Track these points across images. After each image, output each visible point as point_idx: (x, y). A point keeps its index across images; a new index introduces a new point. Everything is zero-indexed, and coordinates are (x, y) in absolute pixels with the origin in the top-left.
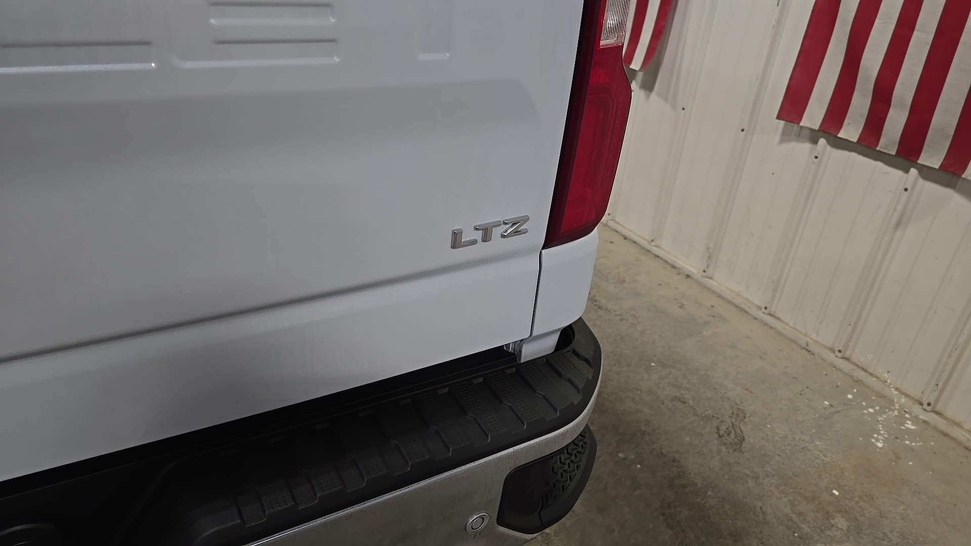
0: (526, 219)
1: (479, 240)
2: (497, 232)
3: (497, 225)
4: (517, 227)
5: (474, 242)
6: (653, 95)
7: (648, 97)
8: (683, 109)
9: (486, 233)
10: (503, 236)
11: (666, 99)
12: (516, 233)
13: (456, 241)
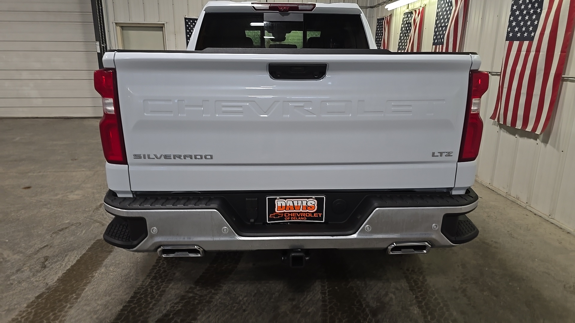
0: (452, 152)
1: (439, 155)
2: (444, 154)
3: (444, 152)
4: (449, 154)
5: (438, 156)
6: (548, 145)
7: (546, 146)
8: (562, 151)
9: (441, 154)
10: (446, 156)
11: (554, 147)
12: (449, 156)
13: (433, 155)
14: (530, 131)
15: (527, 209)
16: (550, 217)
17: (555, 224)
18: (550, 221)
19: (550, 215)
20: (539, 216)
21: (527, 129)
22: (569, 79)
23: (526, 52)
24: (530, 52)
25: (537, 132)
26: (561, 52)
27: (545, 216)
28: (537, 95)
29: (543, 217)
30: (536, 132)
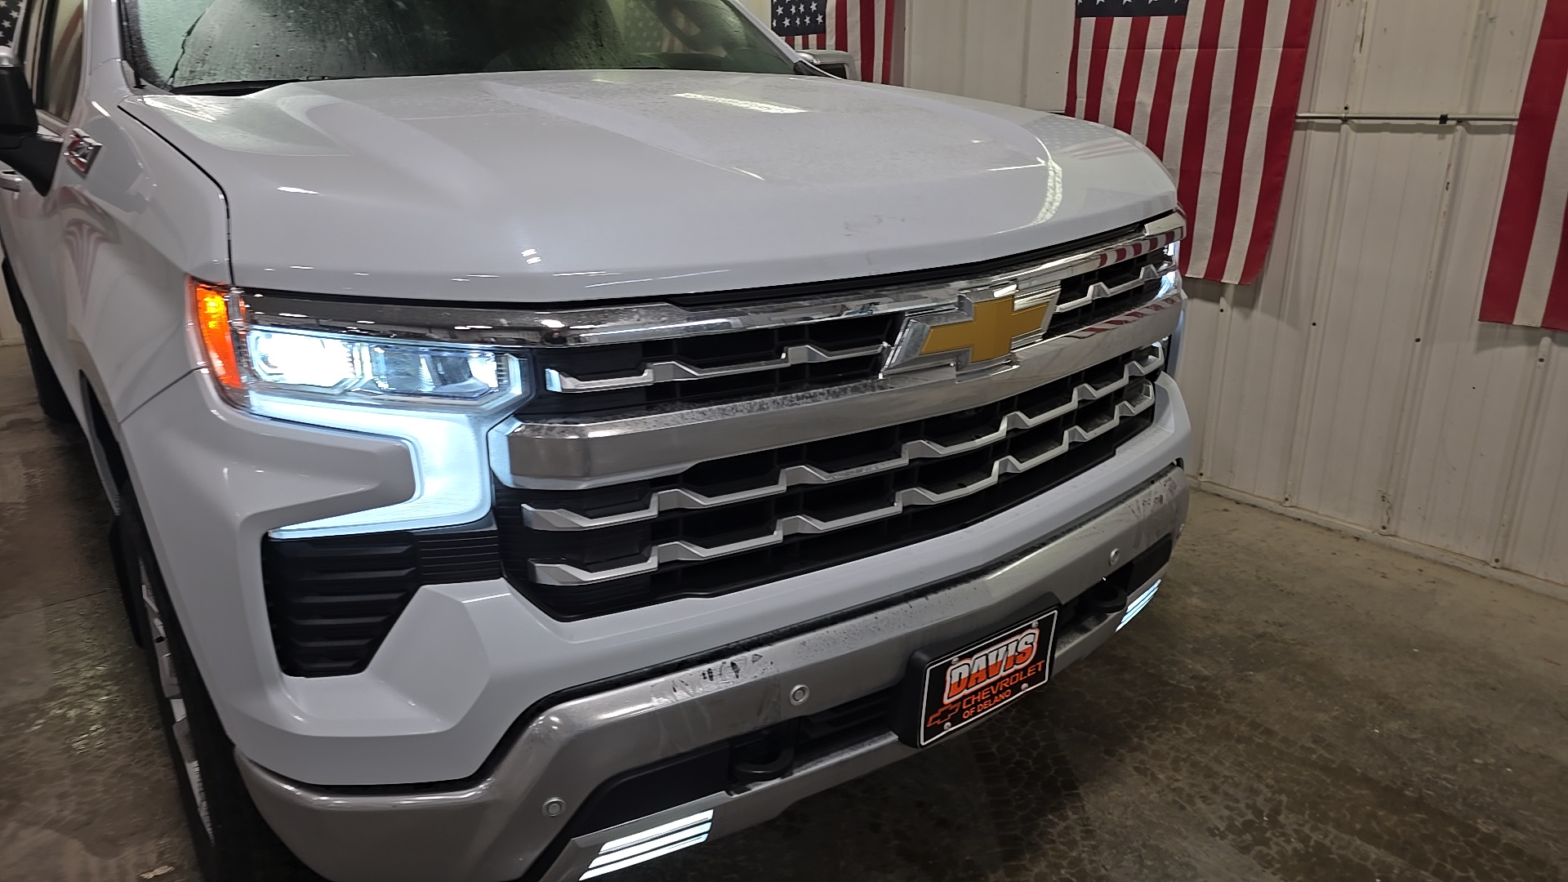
14: (1202, 277)
15: (1204, 491)
16: (1287, 504)
17: (1306, 522)
18: (1291, 515)
19: (1287, 499)
20: (1248, 504)
21: (1189, 271)
22: (1313, 122)
23: (1164, 48)
24: (1180, 49)
25: (1225, 276)
26: (1285, 46)
27: (1272, 504)
28: (1214, 173)
29: (1265, 507)
30: (1222, 278)
